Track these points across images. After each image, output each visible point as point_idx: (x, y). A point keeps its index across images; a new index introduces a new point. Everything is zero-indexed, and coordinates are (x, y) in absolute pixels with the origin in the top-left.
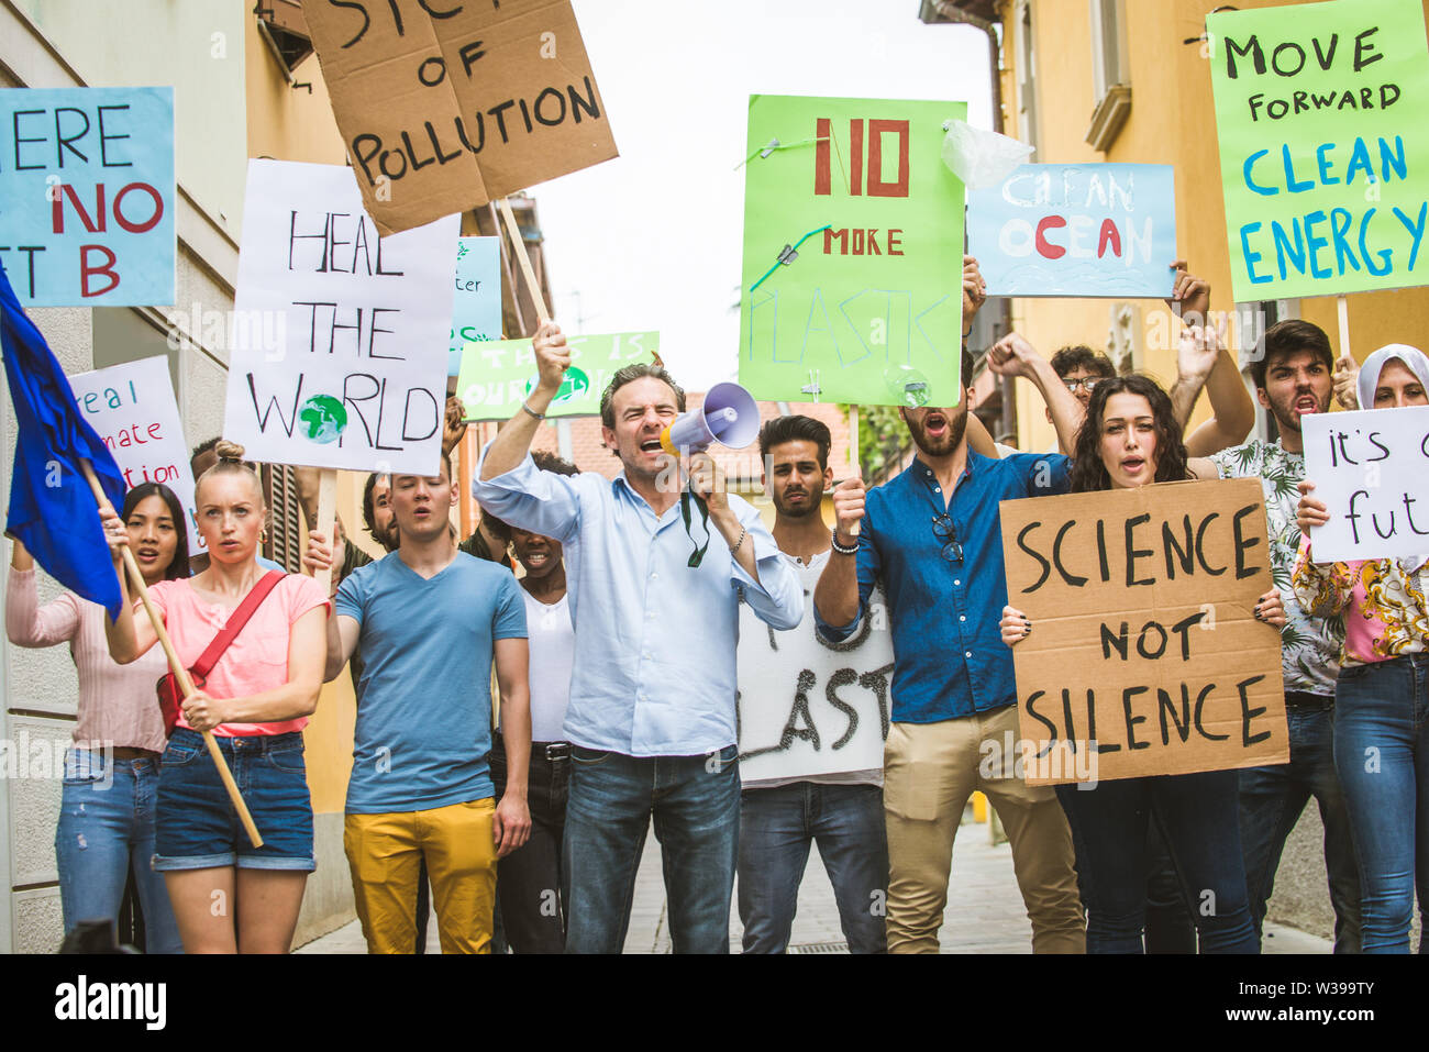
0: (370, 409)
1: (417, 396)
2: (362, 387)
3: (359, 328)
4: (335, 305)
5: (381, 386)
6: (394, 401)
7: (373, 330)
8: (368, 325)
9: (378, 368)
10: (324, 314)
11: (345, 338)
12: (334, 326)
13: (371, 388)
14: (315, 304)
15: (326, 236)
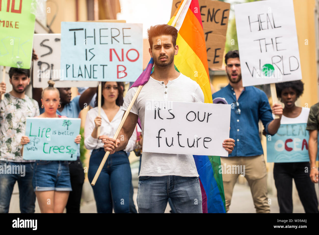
0: (280, 65)
1: (292, 59)
2: (277, 59)
3: (273, 44)
4: (265, 39)
5: (282, 58)
6: (286, 61)
7: (277, 43)
8: (274, 42)
9: (280, 53)
10: (263, 42)
11: (270, 47)
12: (266, 45)
13: (279, 59)
14: (259, 40)
15: (259, 21)
